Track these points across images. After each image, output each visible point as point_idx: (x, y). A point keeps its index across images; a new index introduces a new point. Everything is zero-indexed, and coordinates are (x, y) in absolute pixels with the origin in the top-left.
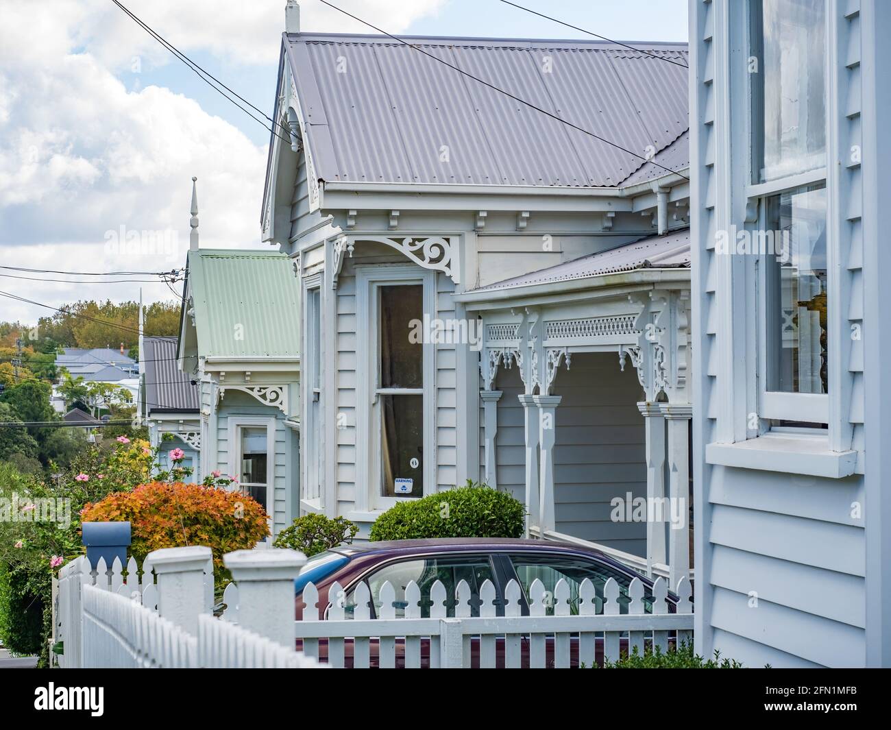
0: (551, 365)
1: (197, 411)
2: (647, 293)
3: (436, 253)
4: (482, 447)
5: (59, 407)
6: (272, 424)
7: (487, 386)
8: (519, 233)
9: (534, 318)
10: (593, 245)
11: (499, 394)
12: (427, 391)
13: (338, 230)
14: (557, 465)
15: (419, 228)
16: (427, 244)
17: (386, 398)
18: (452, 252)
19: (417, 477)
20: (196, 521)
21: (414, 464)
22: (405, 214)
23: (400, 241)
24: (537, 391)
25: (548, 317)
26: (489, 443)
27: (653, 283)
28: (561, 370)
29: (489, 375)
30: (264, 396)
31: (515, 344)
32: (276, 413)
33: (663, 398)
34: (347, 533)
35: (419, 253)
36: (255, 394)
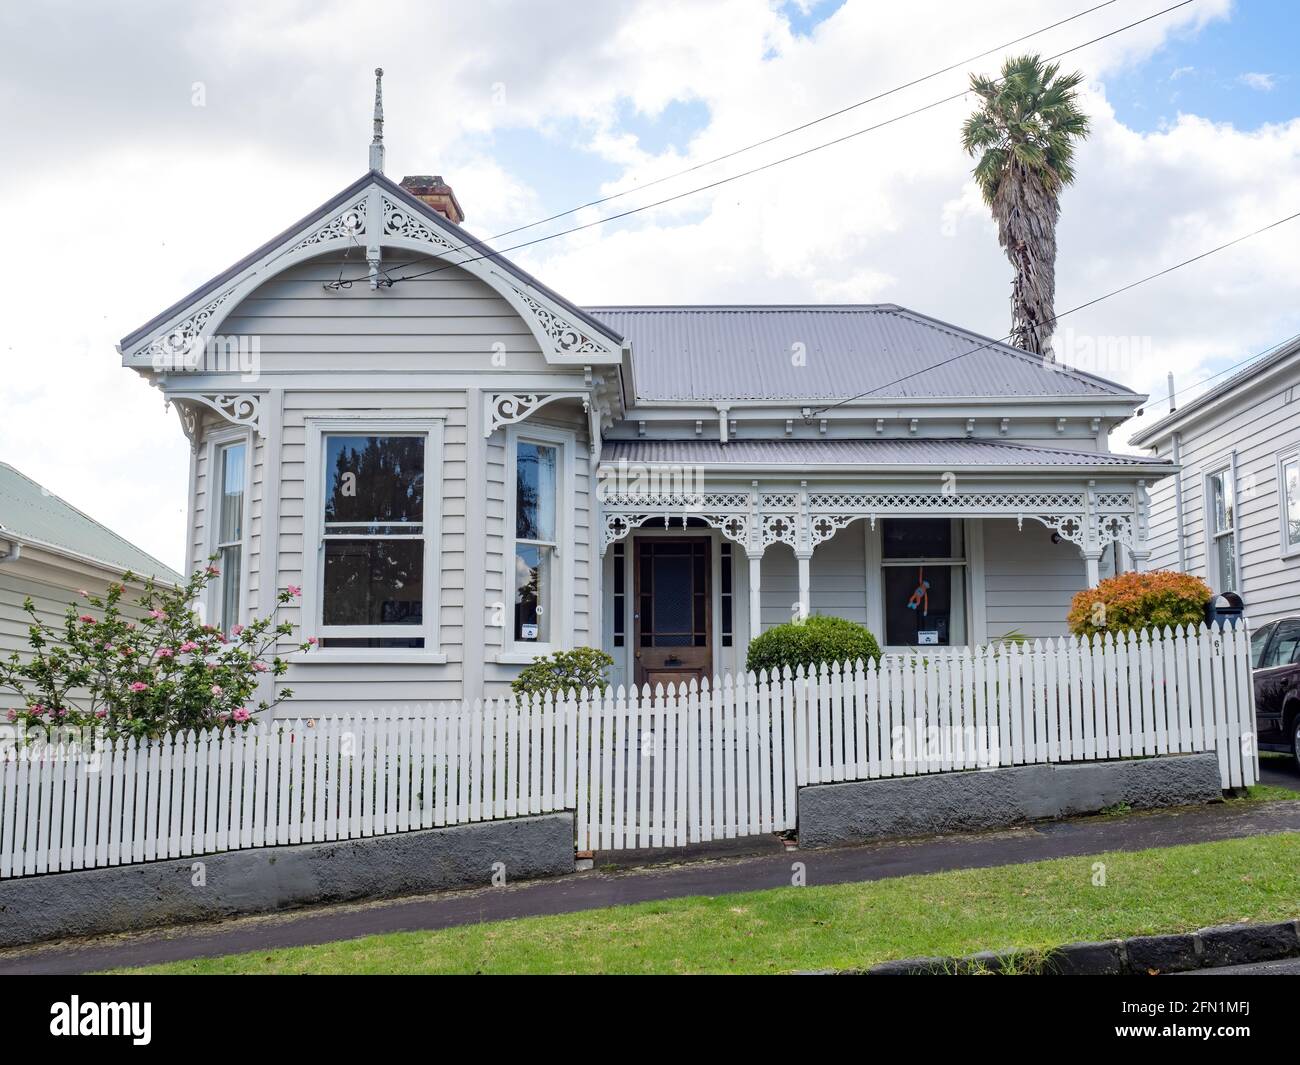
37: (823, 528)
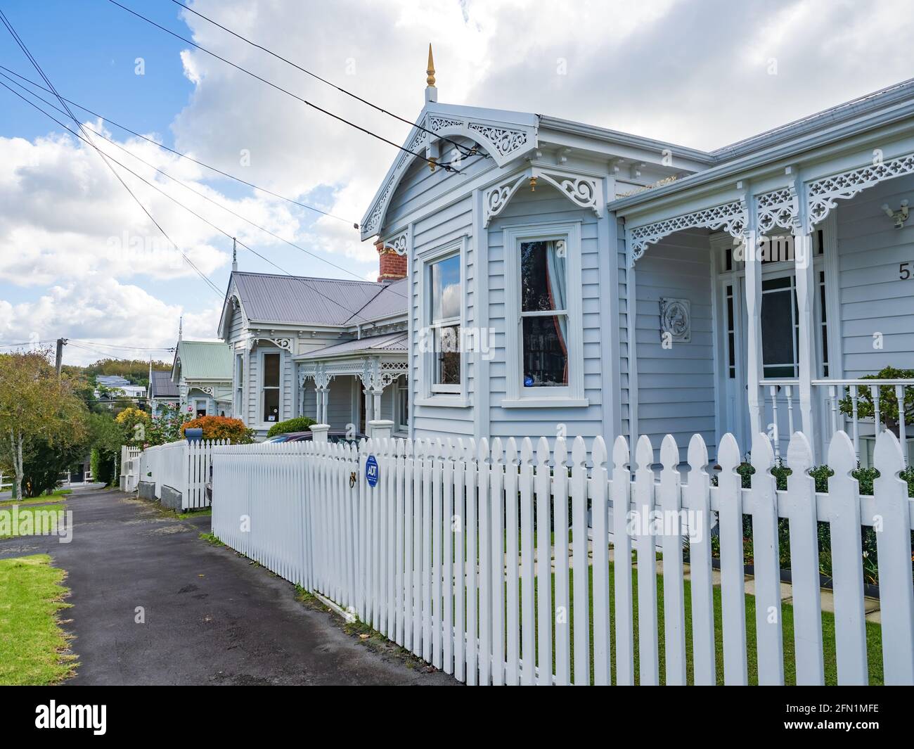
0: (328, 379)
1: (179, 396)
2: (368, 357)
3: (285, 344)
4: (299, 406)
5: (97, 396)
6: (208, 400)
7: (301, 386)
8: (312, 338)
9: (321, 365)
10: (335, 342)
11: (305, 388)
12: (281, 388)
13: (253, 335)
14: (329, 411)
15: (280, 335)
16: (282, 341)
17: (266, 390)
18: (290, 343)
19: (277, 416)
20: (223, 428)
21: (275, 411)
22: (276, 331)
23: (274, 340)
24: (322, 387)
25: (326, 364)
26: (301, 404)
27: (372, 354)
28: (331, 381)
29: (302, 383)
30: (206, 391)
31: (314, 373)
32: (210, 396)
33: (372, 388)
34: (254, 434)
35: (280, 344)
36: (203, 390)
37: (386, 379)
